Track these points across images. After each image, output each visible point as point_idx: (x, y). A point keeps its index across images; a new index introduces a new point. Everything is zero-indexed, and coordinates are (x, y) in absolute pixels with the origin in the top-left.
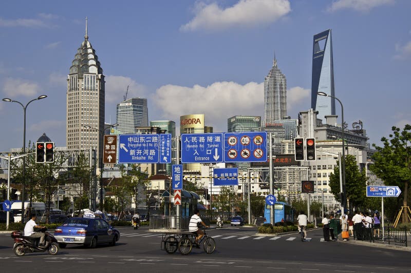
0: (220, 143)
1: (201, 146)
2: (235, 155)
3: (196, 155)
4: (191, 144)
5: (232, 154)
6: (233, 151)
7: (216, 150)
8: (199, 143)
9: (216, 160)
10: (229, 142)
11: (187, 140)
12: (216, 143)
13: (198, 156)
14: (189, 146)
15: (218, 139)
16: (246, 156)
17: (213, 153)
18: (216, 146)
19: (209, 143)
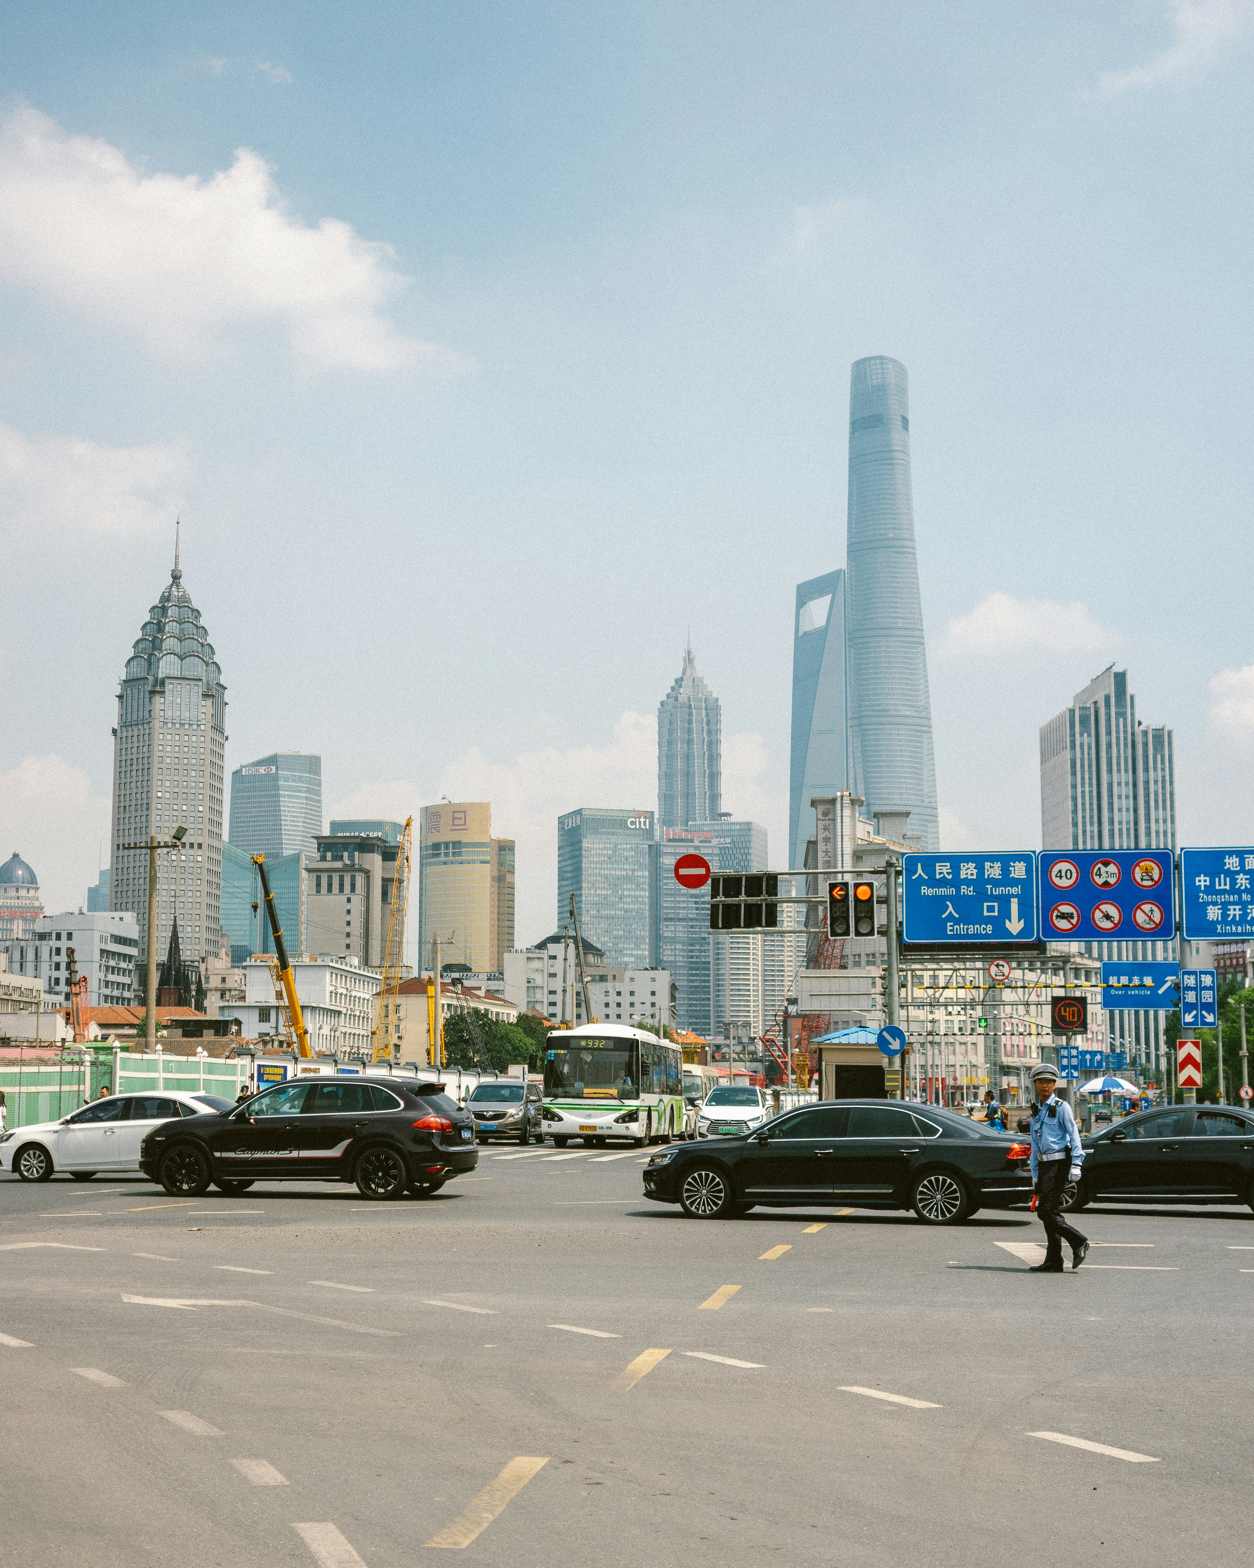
0: (1025, 884)
1: (964, 890)
2: (1074, 921)
3: (950, 917)
4: (934, 882)
5: (1063, 916)
6: (1065, 909)
7: (1014, 904)
8: (956, 882)
9: (1015, 932)
10: (1054, 874)
11: (920, 871)
12: (1015, 882)
13: (957, 922)
14: (925, 891)
15: (1019, 870)
16: (1107, 925)
17: (1005, 913)
18: (1014, 890)
19: (991, 881)
